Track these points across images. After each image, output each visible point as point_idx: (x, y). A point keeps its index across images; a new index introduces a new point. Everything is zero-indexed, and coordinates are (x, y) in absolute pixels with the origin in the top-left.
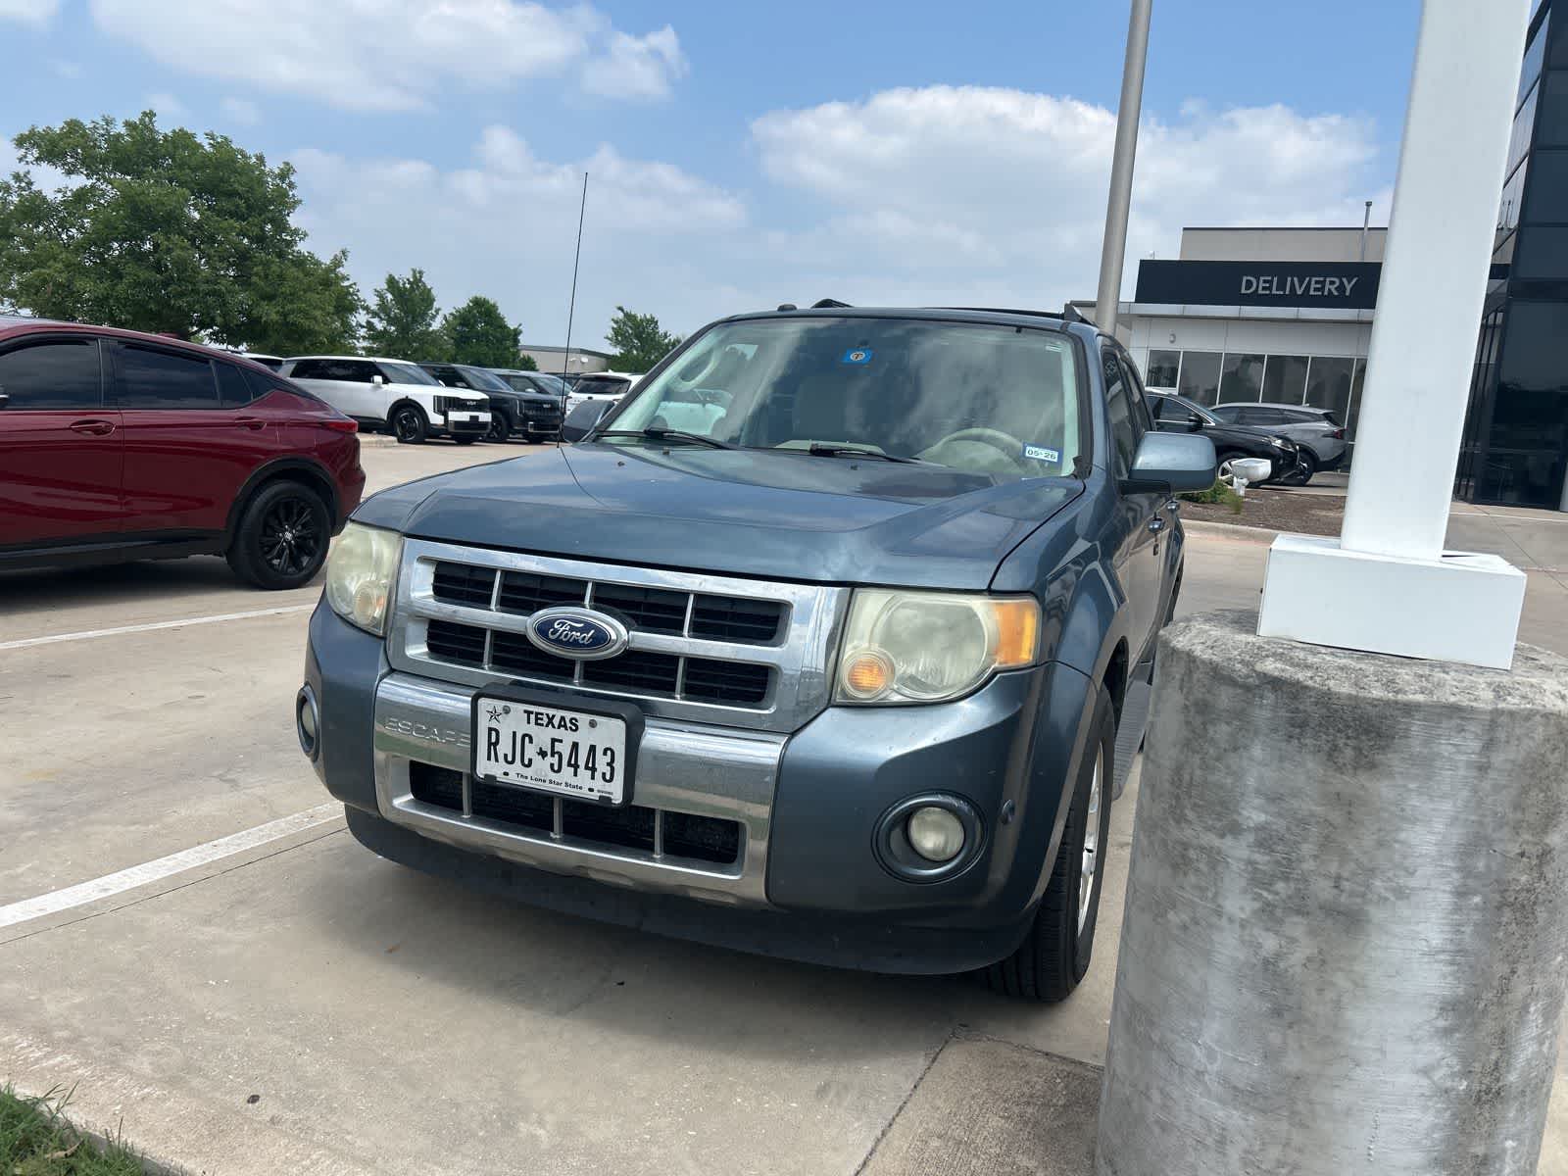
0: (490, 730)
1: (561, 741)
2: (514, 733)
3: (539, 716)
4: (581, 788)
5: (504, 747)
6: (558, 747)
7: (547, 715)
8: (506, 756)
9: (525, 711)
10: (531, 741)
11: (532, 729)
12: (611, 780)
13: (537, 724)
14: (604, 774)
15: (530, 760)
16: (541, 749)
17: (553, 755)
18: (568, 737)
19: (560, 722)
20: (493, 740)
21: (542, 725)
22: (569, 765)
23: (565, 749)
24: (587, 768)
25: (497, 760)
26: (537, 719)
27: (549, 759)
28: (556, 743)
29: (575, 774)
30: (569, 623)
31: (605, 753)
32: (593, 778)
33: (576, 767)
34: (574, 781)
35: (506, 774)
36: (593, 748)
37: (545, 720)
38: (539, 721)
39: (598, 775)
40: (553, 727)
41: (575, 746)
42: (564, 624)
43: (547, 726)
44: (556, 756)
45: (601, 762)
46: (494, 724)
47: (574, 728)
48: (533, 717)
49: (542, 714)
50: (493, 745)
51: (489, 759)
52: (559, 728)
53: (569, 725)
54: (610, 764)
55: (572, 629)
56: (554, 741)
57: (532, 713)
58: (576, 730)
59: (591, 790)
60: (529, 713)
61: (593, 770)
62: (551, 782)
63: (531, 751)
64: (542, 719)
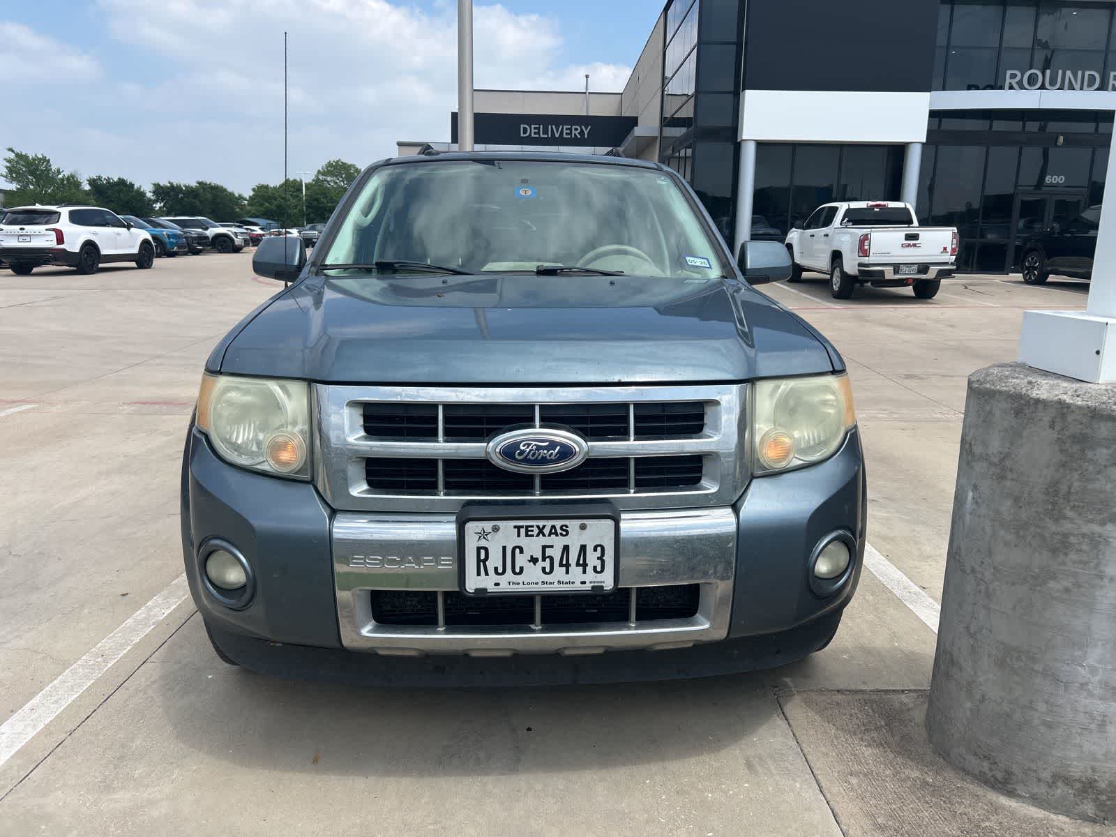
0: (479, 549)
1: (552, 547)
2: (504, 548)
3: (529, 529)
4: (573, 583)
5: (495, 561)
6: (549, 552)
7: (538, 527)
8: (496, 569)
9: (515, 527)
10: (521, 551)
11: (523, 541)
12: (602, 571)
13: (527, 535)
14: (595, 568)
15: (522, 569)
16: (532, 556)
17: (544, 560)
18: (558, 542)
19: (551, 530)
20: (483, 557)
21: (532, 536)
22: (561, 565)
23: (556, 553)
24: (578, 564)
25: (487, 574)
26: (527, 531)
27: (540, 564)
28: (547, 549)
29: (567, 572)
30: (534, 443)
31: (595, 549)
32: (584, 572)
33: (567, 566)
34: (566, 578)
35: (497, 584)
36: (583, 548)
37: (536, 531)
38: (530, 533)
39: (589, 569)
40: (544, 535)
41: (566, 548)
42: (529, 445)
43: (538, 535)
44: (548, 560)
45: (592, 558)
46: (483, 543)
47: (564, 533)
48: (523, 531)
49: (533, 526)
50: (482, 562)
51: (479, 574)
52: (549, 535)
53: (559, 531)
54: (601, 558)
55: (539, 448)
56: (544, 548)
57: (522, 527)
58: (567, 534)
59: (583, 583)
60: (519, 528)
61: (585, 565)
62: (543, 583)
63: (521, 560)
64: (532, 531)
